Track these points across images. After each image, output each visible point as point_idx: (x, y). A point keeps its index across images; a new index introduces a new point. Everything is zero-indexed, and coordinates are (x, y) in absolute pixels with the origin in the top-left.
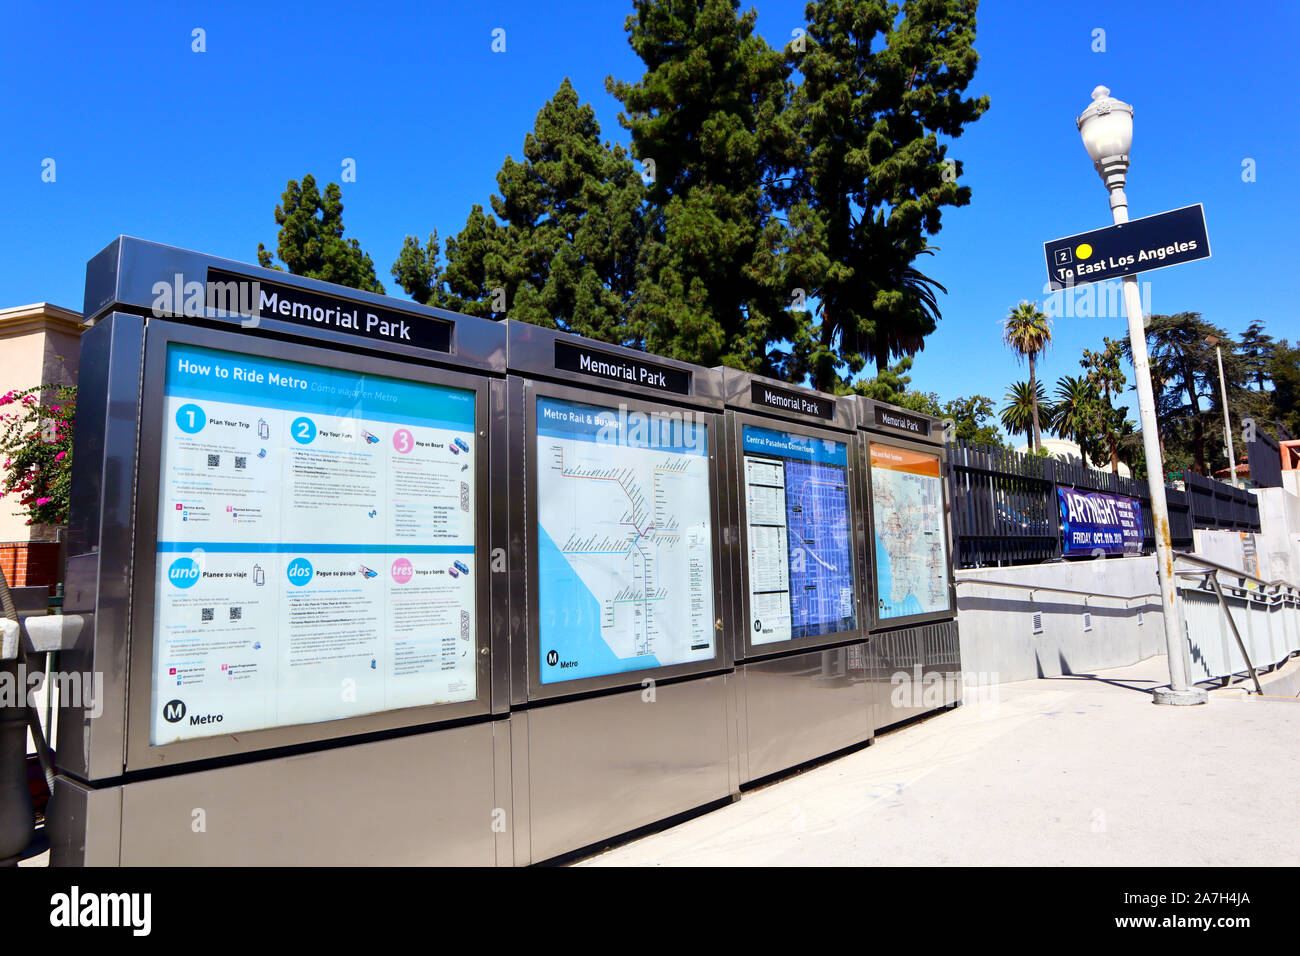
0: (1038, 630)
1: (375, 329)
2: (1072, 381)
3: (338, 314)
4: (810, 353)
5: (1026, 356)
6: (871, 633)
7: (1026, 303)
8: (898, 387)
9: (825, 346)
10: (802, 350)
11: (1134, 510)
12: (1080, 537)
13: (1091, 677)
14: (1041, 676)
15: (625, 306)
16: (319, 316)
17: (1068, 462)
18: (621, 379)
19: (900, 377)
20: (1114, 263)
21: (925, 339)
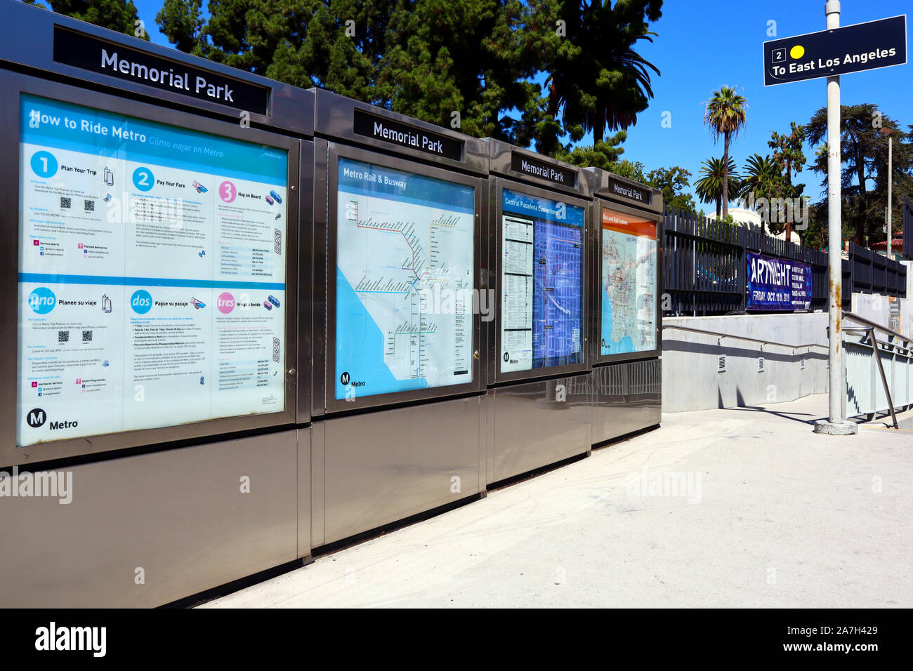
0: (722, 369)
1: (203, 91)
2: (760, 159)
3: (171, 75)
4: (537, 122)
5: (722, 136)
6: (594, 366)
7: (727, 87)
8: (613, 156)
9: (551, 116)
10: (530, 118)
11: (805, 275)
12: (759, 295)
13: (761, 410)
14: (721, 407)
15: (374, 68)
16: (154, 76)
17: (749, 229)
18: (407, 145)
19: (615, 147)
20: (822, 65)
21: (638, 115)
